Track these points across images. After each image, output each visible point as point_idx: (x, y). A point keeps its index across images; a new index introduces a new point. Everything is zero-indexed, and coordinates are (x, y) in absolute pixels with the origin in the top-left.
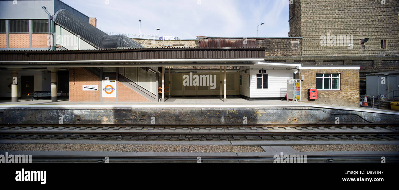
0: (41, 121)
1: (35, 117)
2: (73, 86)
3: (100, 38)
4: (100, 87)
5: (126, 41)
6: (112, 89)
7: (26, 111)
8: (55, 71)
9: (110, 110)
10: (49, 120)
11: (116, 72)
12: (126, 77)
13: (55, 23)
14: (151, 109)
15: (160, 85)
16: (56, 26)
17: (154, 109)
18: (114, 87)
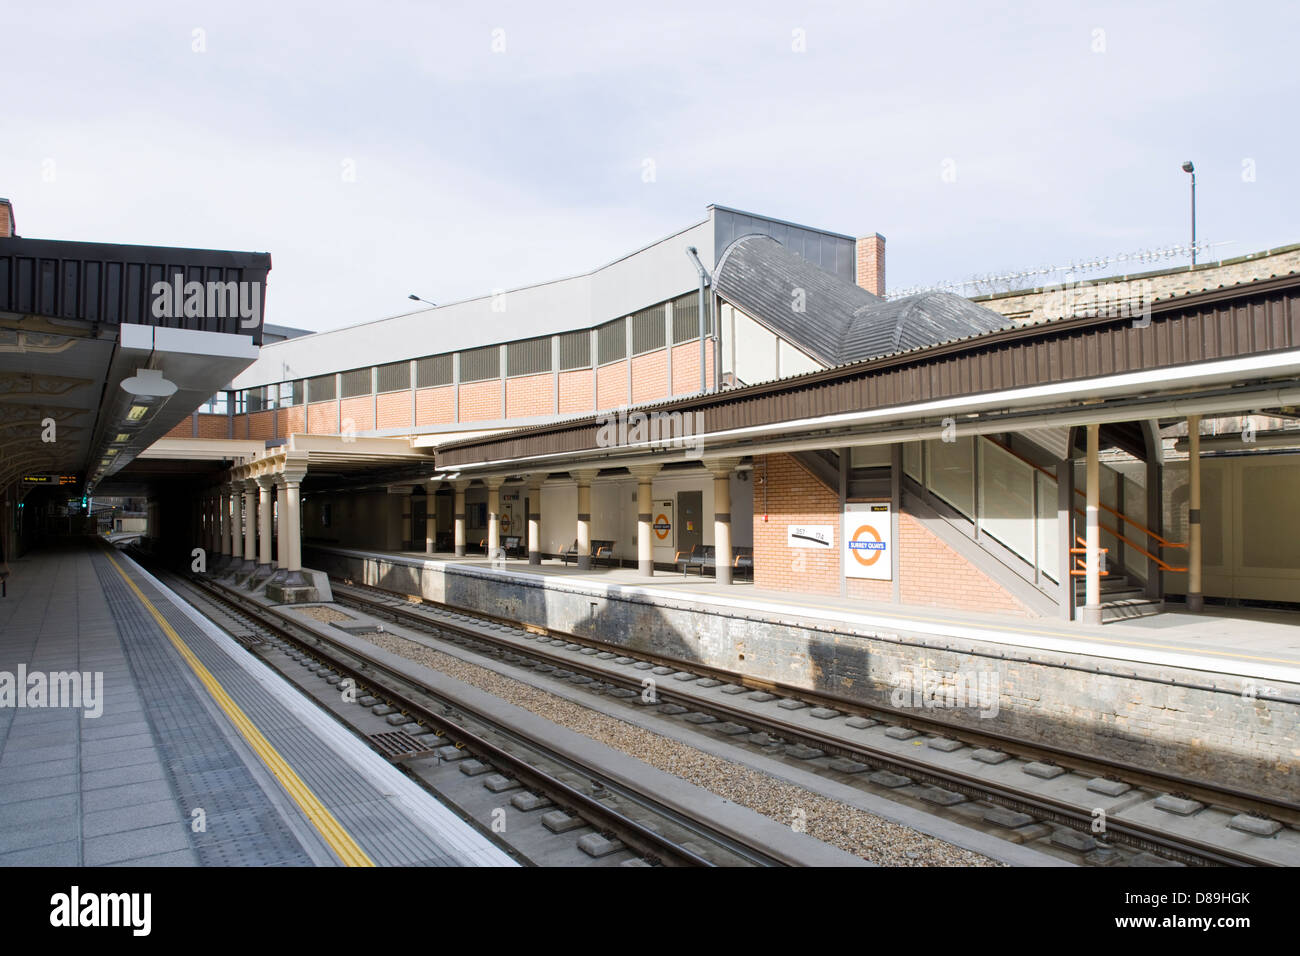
0: (661, 645)
1: (651, 629)
2: (767, 529)
3: (839, 323)
4: (839, 533)
5: (934, 315)
6: (877, 546)
7: (633, 606)
8: (722, 472)
9: (827, 632)
10: (676, 644)
11: (889, 467)
12: (929, 487)
13: (719, 299)
14: (976, 651)
15: (1078, 529)
16: (723, 306)
17: (988, 652)
18: (885, 537)
